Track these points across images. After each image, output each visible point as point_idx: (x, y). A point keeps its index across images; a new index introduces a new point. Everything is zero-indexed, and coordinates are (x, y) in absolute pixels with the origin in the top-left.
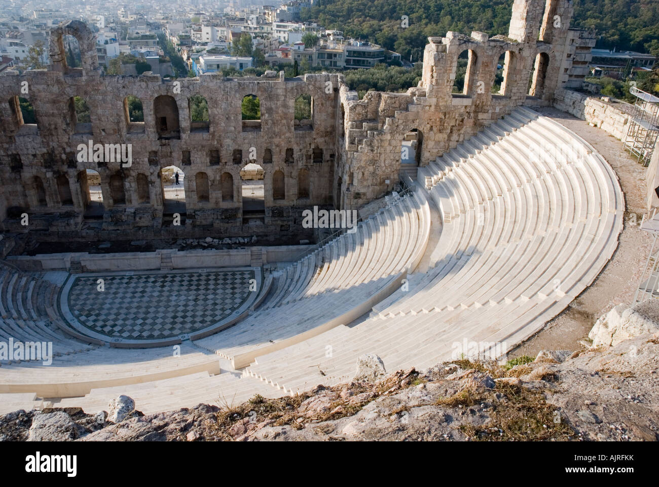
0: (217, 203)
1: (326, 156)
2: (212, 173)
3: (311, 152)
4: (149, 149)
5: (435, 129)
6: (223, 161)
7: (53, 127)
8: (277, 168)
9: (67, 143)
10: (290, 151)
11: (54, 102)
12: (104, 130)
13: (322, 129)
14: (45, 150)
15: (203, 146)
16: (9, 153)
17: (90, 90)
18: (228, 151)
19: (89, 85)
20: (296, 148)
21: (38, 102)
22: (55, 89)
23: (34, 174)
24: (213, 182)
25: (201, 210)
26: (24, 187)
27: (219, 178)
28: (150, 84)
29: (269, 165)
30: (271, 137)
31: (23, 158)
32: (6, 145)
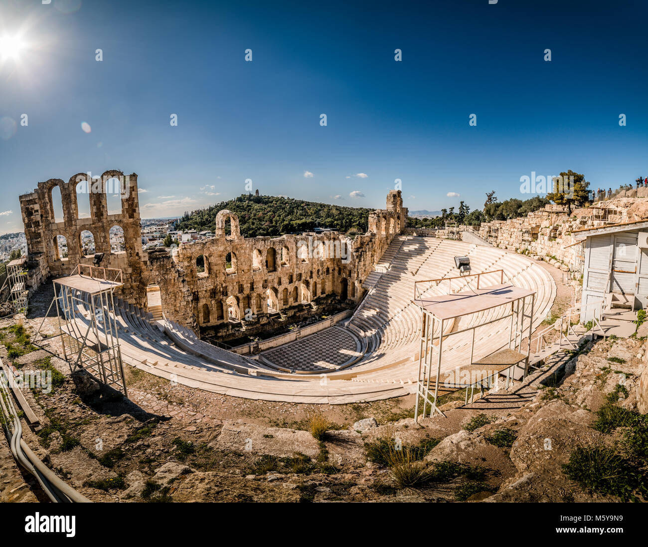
0: (291, 304)
1: (331, 271)
2: (291, 288)
3: (325, 270)
4: (263, 279)
6: (294, 280)
7: (218, 271)
8: (314, 280)
9: (224, 281)
10: (318, 271)
11: (221, 256)
12: (243, 271)
14: (212, 287)
15: (287, 274)
16: (193, 291)
17: (239, 247)
18: (297, 275)
19: (239, 245)
20: (320, 268)
21: (212, 257)
22: (221, 248)
23: (204, 303)
24: (290, 292)
25: (286, 309)
26: (198, 312)
27: (292, 290)
28: (266, 241)
29: (312, 279)
30: (313, 265)
31: (200, 293)
32: (192, 286)
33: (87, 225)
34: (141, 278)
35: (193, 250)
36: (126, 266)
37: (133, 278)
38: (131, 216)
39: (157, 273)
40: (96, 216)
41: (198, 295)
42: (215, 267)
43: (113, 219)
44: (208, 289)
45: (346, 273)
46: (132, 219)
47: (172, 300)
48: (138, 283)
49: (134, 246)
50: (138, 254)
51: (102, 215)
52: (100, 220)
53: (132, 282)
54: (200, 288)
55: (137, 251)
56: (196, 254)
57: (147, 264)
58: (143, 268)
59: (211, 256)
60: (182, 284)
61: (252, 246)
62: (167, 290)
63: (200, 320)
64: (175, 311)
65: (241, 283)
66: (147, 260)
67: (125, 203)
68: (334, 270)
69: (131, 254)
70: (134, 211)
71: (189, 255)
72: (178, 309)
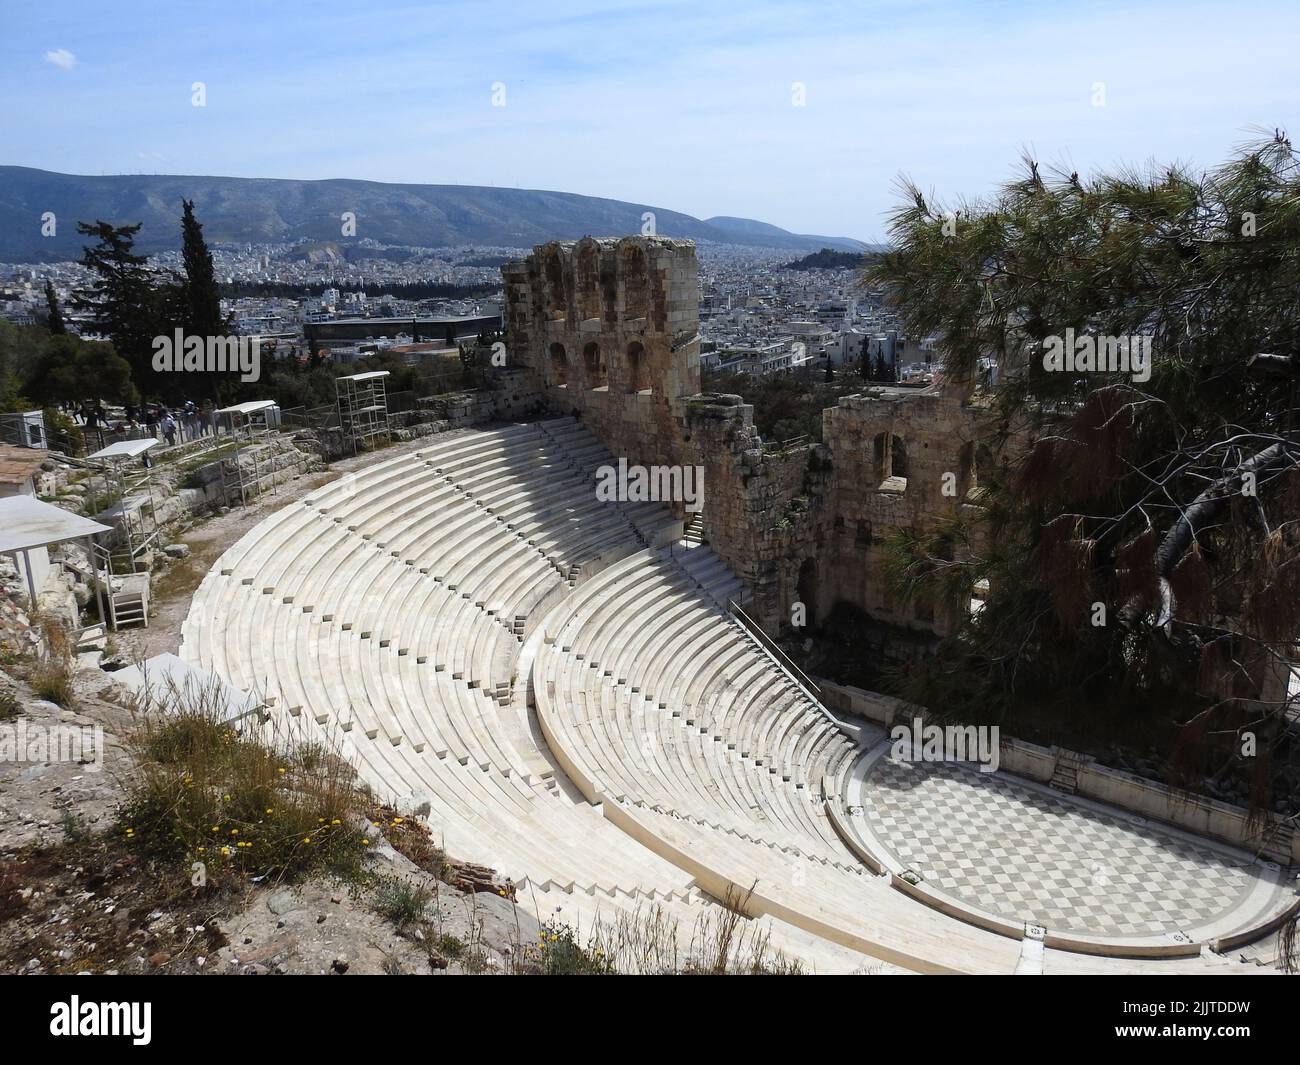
16: (859, 517)
21: (916, 444)
22: (945, 426)
32: (855, 505)
34: (671, 450)
36: (647, 420)
37: (659, 446)
40: (607, 319)
41: (871, 530)
43: (632, 328)
44: (898, 524)
46: (660, 333)
48: (666, 458)
49: (662, 384)
50: (667, 400)
51: (616, 317)
52: (612, 328)
53: (657, 451)
54: (876, 516)
55: (666, 395)
57: (682, 423)
58: (674, 429)
59: (913, 440)
64: (727, 535)
66: (683, 416)
69: (657, 398)
70: (664, 317)
71: (853, 424)
72: (732, 533)
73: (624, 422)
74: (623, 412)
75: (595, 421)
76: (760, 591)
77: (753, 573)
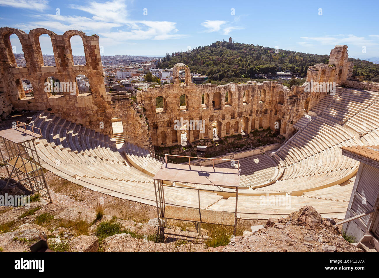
0: (232, 134)
1: (269, 111)
2: (232, 122)
3: (264, 111)
4: (210, 115)
5: (313, 97)
6: (236, 116)
7: (173, 108)
8: (253, 118)
9: (178, 115)
10: (257, 111)
11: (175, 97)
12: (194, 108)
13: (268, 101)
14: (168, 119)
15: (230, 112)
16: (153, 122)
17: (190, 91)
18: (238, 113)
19: (190, 89)
20: (259, 109)
22: (176, 92)
23: (162, 130)
24: (232, 126)
25: (227, 137)
26: (157, 137)
27: (234, 124)
28: (213, 88)
29: (251, 117)
30: (253, 106)
31: (159, 123)
32: (152, 118)
33: (53, 72)
34: (106, 113)
35: (153, 93)
36: (92, 105)
37: (99, 113)
38: (95, 68)
39: (119, 110)
40: (61, 66)
41: (157, 124)
42: (171, 105)
43: (78, 69)
44: (165, 120)
45: (280, 114)
46: (95, 70)
47: (132, 129)
48: (103, 117)
49: (98, 90)
50: (102, 96)
51: (67, 65)
52: (65, 69)
53: (98, 116)
54: (159, 120)
55: (101, 94)
56: (155, 95)
57: (110, 103)
58: (107, 106)
59: (168, 97)
60: (140, 118)
61: (201, 90)
62: (127, 122)
63: (159, 142)
64: (135, 137)
65: (192, 117)
66: (111, 100)
67: (89, 58)
68: (271, 111)
69: (96, 96)
70: (98, 64)
71: (149, 96)
72: (137, 135)
73: (77, 108)
74: (76, 104)
75: (58, 110)
76: (151, 149)
77: (147, 145)
